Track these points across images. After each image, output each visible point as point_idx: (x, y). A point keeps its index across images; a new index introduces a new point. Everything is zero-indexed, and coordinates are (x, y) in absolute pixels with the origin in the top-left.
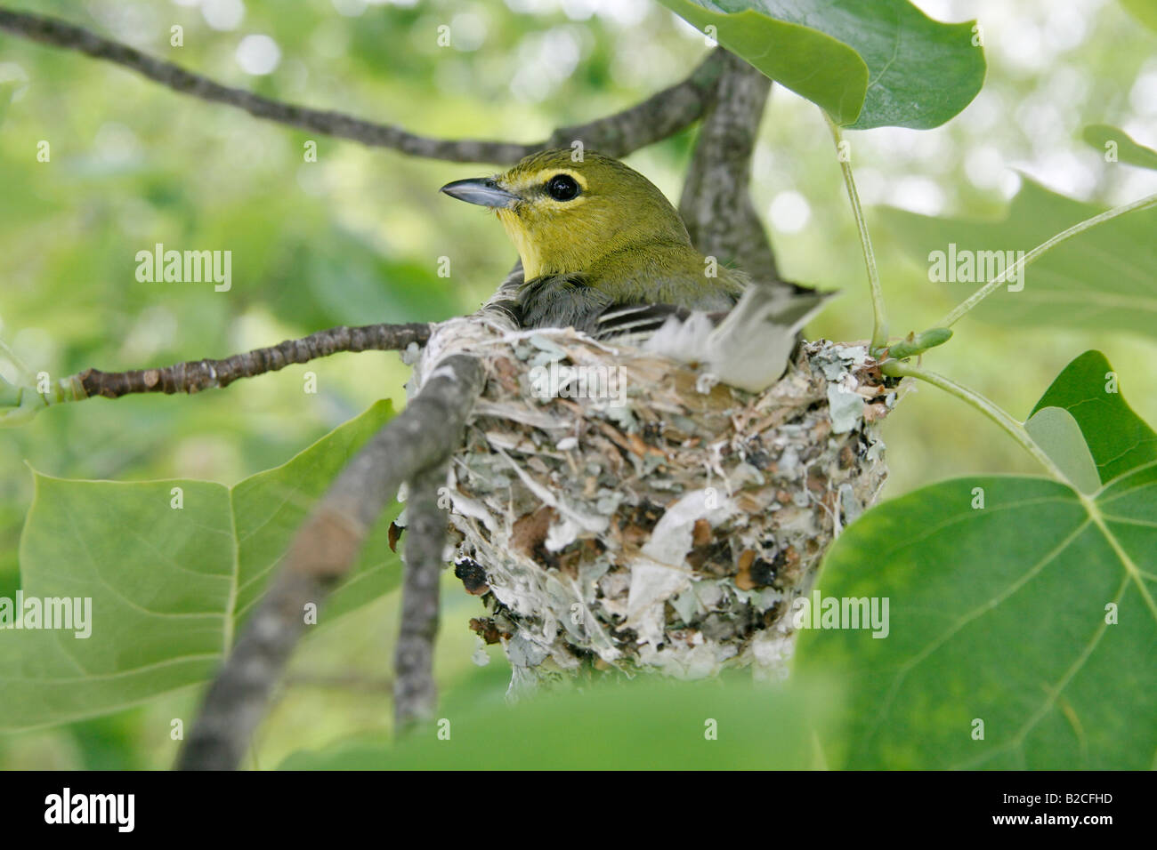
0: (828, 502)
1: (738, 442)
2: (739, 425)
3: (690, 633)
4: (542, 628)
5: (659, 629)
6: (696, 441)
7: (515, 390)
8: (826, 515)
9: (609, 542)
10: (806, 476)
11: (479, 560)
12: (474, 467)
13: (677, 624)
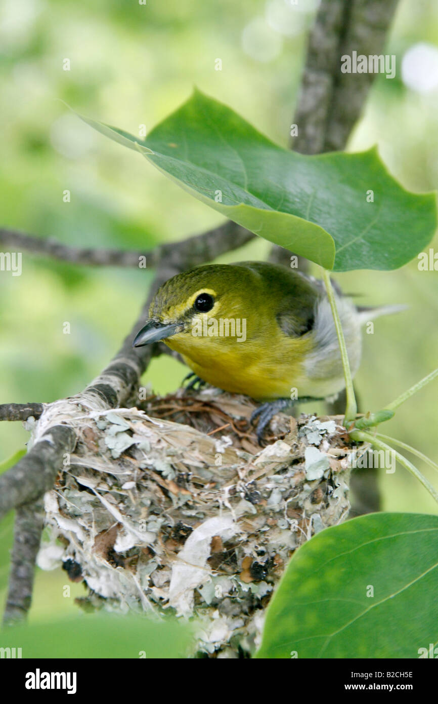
0: (303, 526)
1: (241, 486)
2: (242, 475)
3: (211, 610)
4: (120, 605)
5: (190, 607)
6: (213, 485)
7: (96, 449)
8: (301, 534)
9: (157, 550)
10: (286, 509)
11: (78, 559)
12: (69, 499)
13: (203, 604)
